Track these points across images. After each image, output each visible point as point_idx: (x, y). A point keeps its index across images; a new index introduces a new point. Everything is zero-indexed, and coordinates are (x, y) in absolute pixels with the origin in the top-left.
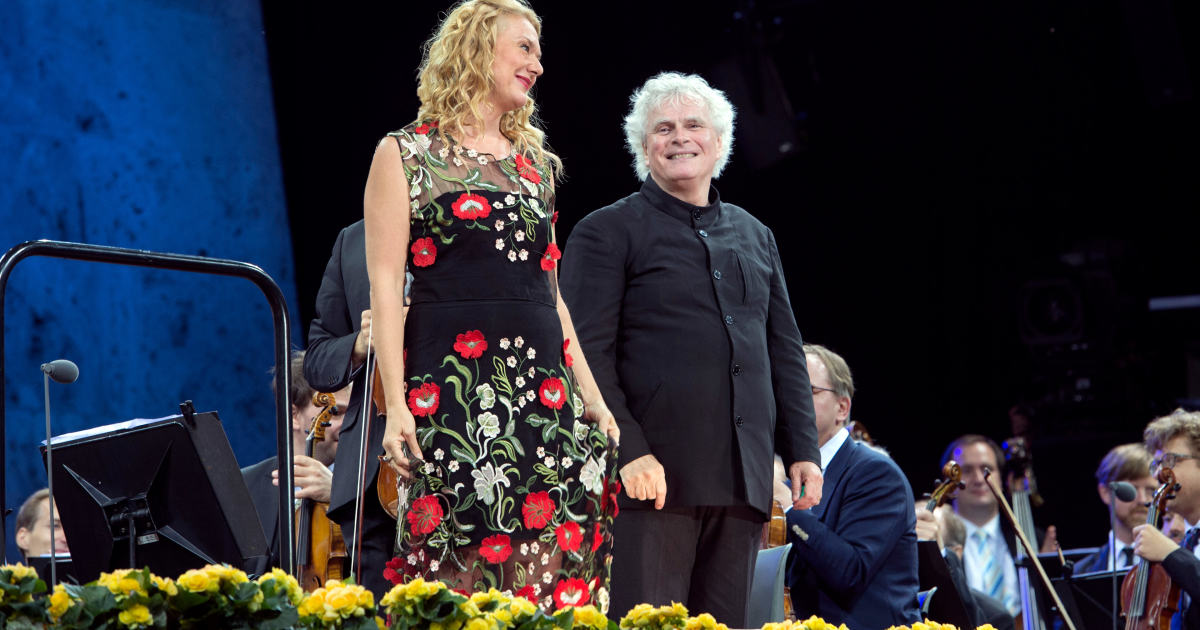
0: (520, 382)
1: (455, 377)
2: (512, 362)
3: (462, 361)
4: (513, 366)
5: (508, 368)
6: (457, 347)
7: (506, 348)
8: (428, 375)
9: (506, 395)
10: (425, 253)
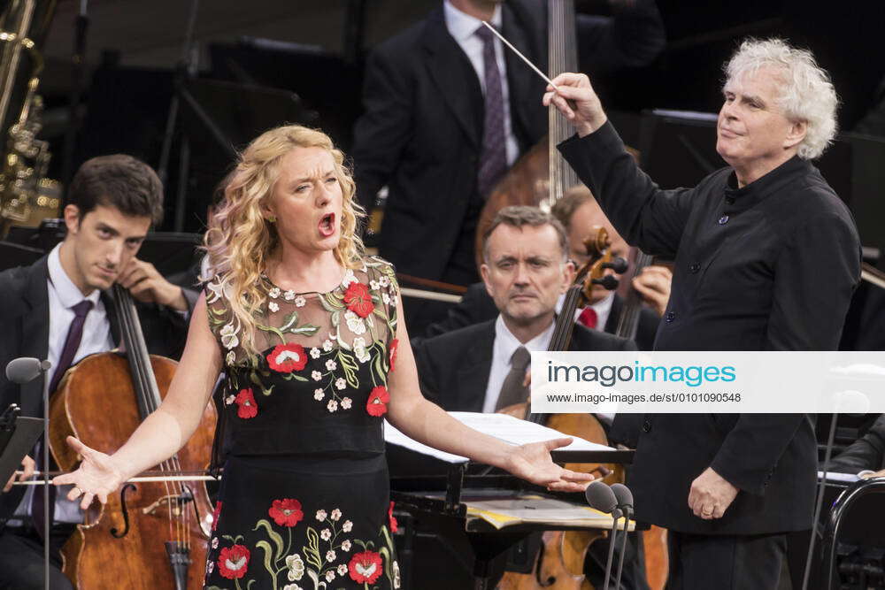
0: (331, 556)
1: (265, 542)
2: (326, 535)
3: (276, 527)
4: (326, 539)
5: (321, 541)
6: (272, 513)
7: (322, 520)
8: (239, 537)
9: (315, 569)
10: (248, 404)
